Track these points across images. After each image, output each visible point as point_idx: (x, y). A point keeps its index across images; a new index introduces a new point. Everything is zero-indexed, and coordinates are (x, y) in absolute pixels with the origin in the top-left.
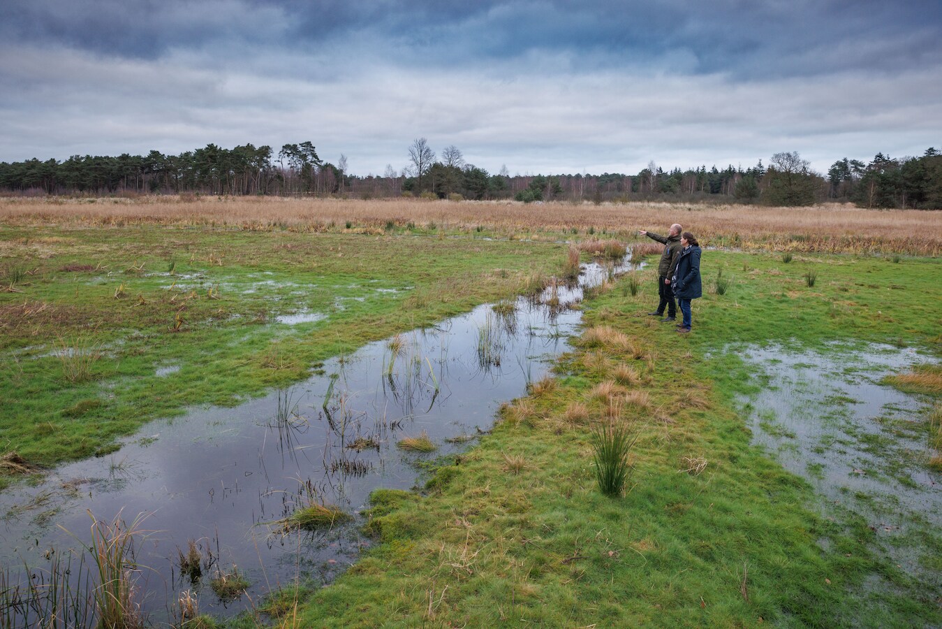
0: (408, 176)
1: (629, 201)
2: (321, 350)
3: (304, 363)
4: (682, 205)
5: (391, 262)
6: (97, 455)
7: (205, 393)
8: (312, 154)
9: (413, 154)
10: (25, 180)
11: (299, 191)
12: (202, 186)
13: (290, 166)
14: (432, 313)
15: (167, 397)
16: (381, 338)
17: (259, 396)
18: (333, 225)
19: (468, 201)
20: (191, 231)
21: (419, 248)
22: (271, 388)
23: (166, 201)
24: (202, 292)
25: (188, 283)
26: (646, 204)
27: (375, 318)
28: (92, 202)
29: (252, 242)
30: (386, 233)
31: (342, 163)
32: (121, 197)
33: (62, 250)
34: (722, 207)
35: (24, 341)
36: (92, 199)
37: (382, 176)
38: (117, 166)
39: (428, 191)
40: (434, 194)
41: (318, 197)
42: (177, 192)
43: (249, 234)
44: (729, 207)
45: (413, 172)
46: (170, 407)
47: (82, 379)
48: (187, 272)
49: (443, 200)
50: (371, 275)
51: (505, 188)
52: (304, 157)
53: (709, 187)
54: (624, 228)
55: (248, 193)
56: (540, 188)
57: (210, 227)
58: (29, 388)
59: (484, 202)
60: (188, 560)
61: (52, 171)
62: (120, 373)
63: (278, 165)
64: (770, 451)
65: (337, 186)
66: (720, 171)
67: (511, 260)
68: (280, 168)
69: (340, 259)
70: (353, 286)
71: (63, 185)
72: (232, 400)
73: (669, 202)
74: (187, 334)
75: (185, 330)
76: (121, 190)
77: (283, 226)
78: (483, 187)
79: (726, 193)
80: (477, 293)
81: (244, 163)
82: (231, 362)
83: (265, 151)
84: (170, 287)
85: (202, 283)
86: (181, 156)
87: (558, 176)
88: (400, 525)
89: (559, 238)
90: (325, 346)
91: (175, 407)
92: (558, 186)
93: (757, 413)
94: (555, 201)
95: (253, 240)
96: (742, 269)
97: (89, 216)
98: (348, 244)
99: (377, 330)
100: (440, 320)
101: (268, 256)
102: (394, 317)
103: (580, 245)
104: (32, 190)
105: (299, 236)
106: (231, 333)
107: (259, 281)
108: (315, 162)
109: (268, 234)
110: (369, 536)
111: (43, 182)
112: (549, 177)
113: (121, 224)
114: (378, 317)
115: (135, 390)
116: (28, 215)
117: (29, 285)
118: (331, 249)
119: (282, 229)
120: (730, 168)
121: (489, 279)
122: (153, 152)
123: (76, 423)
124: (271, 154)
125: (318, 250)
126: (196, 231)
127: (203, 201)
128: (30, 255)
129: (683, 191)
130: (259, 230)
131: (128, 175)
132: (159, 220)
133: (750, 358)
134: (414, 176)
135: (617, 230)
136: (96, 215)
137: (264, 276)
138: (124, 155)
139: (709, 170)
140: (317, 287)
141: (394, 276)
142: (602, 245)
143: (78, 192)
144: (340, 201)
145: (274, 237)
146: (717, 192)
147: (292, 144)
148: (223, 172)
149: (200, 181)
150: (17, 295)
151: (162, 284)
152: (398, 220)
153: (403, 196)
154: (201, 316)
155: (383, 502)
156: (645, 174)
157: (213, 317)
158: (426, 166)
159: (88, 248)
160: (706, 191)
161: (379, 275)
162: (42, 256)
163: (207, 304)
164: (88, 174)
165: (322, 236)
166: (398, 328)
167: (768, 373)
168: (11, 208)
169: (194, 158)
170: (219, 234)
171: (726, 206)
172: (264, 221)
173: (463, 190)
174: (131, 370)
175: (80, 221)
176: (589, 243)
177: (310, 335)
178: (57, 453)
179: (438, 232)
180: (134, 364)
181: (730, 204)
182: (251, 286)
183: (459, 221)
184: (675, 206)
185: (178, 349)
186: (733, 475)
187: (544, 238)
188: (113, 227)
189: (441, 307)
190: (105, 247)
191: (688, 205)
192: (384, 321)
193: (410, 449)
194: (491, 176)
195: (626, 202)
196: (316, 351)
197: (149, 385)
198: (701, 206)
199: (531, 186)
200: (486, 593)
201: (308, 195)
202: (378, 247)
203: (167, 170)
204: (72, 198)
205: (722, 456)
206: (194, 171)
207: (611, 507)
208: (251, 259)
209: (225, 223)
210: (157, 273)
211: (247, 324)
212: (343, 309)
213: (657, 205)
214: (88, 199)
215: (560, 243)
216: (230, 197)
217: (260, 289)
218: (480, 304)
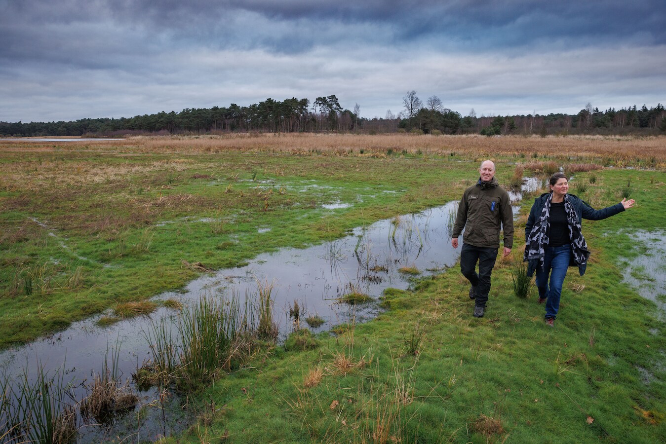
0: (402, 118)
1: (569, 134)
2: (351, 223)
3: (341, 229)
4: (613, 137)
5: (392, 175)
6: (239, 267)
7: (287, 242)
8: (336, 103)
9: (406, 102)
10: (158, 125)
11: (327, 129)
12: (263, 126)
13: (321, 112)
14: (419, 205)
15: (266, 243)
16: (387, 218)
17: (317, 244)
18: (352, 151)
19: (445, 135)
20: (260, 155)
21: (410, 166)
22: (323, 241)
23: (242, 137)
24: (275, 190)
25: (266, 186)
26: (583, 136)
27: (382, 207)
28: (197, 138)
29: (301, 162)
30: (388, 157)
31: (356, 109)
32: (213, 134)
33: (188, 166)
34: (648, 138)
35: (185, 213)
36: (197, 136)
37: (384, 118)
38: (210, 115)
39: (417, 128)
40: (421, 131)
41: (340, 133)
42: (247, 131)
43: (297, 157)
44: (654, 137)
45: (406, 115)
46: (270, 247)
47: (220, 233)
48: (263, 179)
49: (427, 135)
50: (379, 182)
51: (473, 126)
52: (330, 106)
53: (638, 122)
54: (562, 154)
55: (292, 131)
56: (498, 125)
57: (271, 153)
58: (196, 235)
59: (457, 136)
60: (293, 309)
61: (173, 119)
62: (239, 231)
63: (313, 111)
64: (632, 286)
65: (353, 126)
66: (649, 109)
67: (474, 175)
68: (314, 114)
69: (358, 172)
70: (368, 188)
71: (179, 128)
72: (303, 245)
73: (602, 135)
74: (271, 212)
75: (270, 210)
76: (213, 130)
77: (319, 153)
78: (457, 125)
79: (653, 126)
80: (449, 194)
81: (290, 111)
82: (300, 227)
83: (304, 102)
84: (256, 187)
85: (273, 186)
86: (250, 106)
87: (513, 116)
88: (400, 303)
89: (510, 160)
90: (353, 221)
91: (272, 247)
92: (513, 124)
93: (631, 267)
94: (510, 135)
95: (300, 161)
96: (650, 182)
97: (197, 147)
98: (362, 164)
99: (385, 213)
100: (423, 209)
101: (311, 171)
102: (395, 206)
103: (525, 165)
104: (162, 131)
105: (329, 158)
106: (297, 213)
107: (308, 185)
108: (337, 109)
109: (310, 157)
110: (384, 308)
111: (167, 126)
112: (507, 117)
113: (217, 151)
114: (385, 206)
115: (249, 239)
116: (163, 147)
117: (177, 185)
118: (352, 166)
119: (318, 154)
120: (659, 106)
121: (458, 185)
122: (233, 105)
123: (223, 252)
124: (308, 104)
125: (343, 167)
126: (263, 155)
127: (265, 136)
128: (172, 169)
129: (614, 126)
130: (303, 155)
131: (217, 120)
132: (239, 148)
133: (637, 237)
134: (407, 118)
135: (555, 155)
136: (201, 146)
137: (311, 182)
138: (215, 107)
139: (639, 108)
140: (345, 189)
141: (394, 183)
142: (541, 165)
143: (188, 132)
144: (355, 136)
145: (313, 159)
146: (646, 126)
147: (322, 97)
148: (277, 117)
149: (262, 123)
150: (173, 191)
151: (251, 186)
152: (395, 148)
153: (398, 132)
154: (278, 203)
155: (390, 293)
156: (584, 114)
157: (284, 204)
158: (416, 111)
159: (202, 166)
160: (634, 125)
161: (384, 183)
162: (179, 170)
163: (279, 197)
164: (193, 120)
165: (344, 158)
166: (397, 213)
167: (648, 246)
168: (154, 142)
169: (258, 108)
170: (278, 157)
171: (652, 137)
172: (306, 149)
173: (442, 128)
174: (244, 229)
175: (193, 150)
176: (532, 163)
177: (343, 215)
178: (219, 264)
179: (423, 156)
180: (246, 226)
181: (656, 135)
182: (304, 187)
183: (438, 149)
184: (607, 137)
185: (268, 220)
186: (604, 295)
187: (500, 160)
188: (212, 153)
189: (425, 201)
190: (211, 165)
191: (618, 137)
192: (388, 208)
193: (405, 272)
194: (463, 117)
195: (567, 135)
196: (348, 223)
197: (256, 237)
198: (630, 137)
199: (493, 124)
200: (445, 329)
201: (333, 132)
202: (382, 165)
203: (241, 116)
204: (184, 136)
205: (597, 286)
206: (258, 116)
207: (520, 302)
208: (301, 172)
209: (281, 150)
210: (246, 180)
211: (305, 208)
212: (362, 202)
213: (592, 137)
214: (194, 136)
215: (511, 164)
216: (281, 133)
217: (309, 189)
218: (451, 201)
